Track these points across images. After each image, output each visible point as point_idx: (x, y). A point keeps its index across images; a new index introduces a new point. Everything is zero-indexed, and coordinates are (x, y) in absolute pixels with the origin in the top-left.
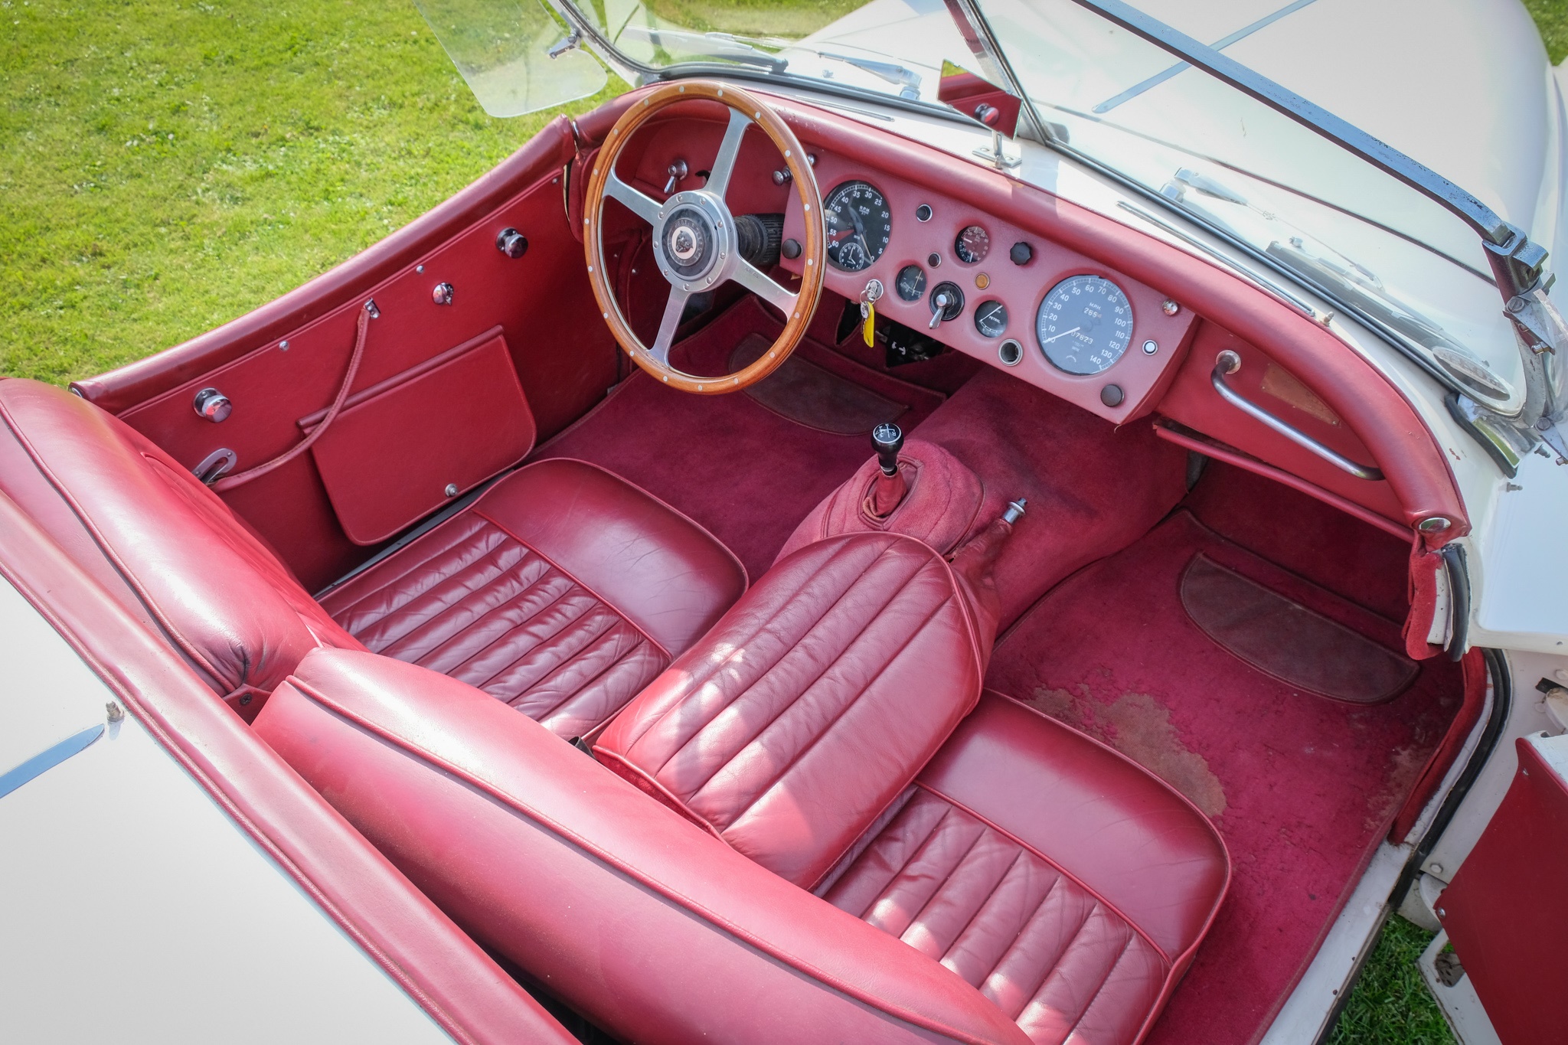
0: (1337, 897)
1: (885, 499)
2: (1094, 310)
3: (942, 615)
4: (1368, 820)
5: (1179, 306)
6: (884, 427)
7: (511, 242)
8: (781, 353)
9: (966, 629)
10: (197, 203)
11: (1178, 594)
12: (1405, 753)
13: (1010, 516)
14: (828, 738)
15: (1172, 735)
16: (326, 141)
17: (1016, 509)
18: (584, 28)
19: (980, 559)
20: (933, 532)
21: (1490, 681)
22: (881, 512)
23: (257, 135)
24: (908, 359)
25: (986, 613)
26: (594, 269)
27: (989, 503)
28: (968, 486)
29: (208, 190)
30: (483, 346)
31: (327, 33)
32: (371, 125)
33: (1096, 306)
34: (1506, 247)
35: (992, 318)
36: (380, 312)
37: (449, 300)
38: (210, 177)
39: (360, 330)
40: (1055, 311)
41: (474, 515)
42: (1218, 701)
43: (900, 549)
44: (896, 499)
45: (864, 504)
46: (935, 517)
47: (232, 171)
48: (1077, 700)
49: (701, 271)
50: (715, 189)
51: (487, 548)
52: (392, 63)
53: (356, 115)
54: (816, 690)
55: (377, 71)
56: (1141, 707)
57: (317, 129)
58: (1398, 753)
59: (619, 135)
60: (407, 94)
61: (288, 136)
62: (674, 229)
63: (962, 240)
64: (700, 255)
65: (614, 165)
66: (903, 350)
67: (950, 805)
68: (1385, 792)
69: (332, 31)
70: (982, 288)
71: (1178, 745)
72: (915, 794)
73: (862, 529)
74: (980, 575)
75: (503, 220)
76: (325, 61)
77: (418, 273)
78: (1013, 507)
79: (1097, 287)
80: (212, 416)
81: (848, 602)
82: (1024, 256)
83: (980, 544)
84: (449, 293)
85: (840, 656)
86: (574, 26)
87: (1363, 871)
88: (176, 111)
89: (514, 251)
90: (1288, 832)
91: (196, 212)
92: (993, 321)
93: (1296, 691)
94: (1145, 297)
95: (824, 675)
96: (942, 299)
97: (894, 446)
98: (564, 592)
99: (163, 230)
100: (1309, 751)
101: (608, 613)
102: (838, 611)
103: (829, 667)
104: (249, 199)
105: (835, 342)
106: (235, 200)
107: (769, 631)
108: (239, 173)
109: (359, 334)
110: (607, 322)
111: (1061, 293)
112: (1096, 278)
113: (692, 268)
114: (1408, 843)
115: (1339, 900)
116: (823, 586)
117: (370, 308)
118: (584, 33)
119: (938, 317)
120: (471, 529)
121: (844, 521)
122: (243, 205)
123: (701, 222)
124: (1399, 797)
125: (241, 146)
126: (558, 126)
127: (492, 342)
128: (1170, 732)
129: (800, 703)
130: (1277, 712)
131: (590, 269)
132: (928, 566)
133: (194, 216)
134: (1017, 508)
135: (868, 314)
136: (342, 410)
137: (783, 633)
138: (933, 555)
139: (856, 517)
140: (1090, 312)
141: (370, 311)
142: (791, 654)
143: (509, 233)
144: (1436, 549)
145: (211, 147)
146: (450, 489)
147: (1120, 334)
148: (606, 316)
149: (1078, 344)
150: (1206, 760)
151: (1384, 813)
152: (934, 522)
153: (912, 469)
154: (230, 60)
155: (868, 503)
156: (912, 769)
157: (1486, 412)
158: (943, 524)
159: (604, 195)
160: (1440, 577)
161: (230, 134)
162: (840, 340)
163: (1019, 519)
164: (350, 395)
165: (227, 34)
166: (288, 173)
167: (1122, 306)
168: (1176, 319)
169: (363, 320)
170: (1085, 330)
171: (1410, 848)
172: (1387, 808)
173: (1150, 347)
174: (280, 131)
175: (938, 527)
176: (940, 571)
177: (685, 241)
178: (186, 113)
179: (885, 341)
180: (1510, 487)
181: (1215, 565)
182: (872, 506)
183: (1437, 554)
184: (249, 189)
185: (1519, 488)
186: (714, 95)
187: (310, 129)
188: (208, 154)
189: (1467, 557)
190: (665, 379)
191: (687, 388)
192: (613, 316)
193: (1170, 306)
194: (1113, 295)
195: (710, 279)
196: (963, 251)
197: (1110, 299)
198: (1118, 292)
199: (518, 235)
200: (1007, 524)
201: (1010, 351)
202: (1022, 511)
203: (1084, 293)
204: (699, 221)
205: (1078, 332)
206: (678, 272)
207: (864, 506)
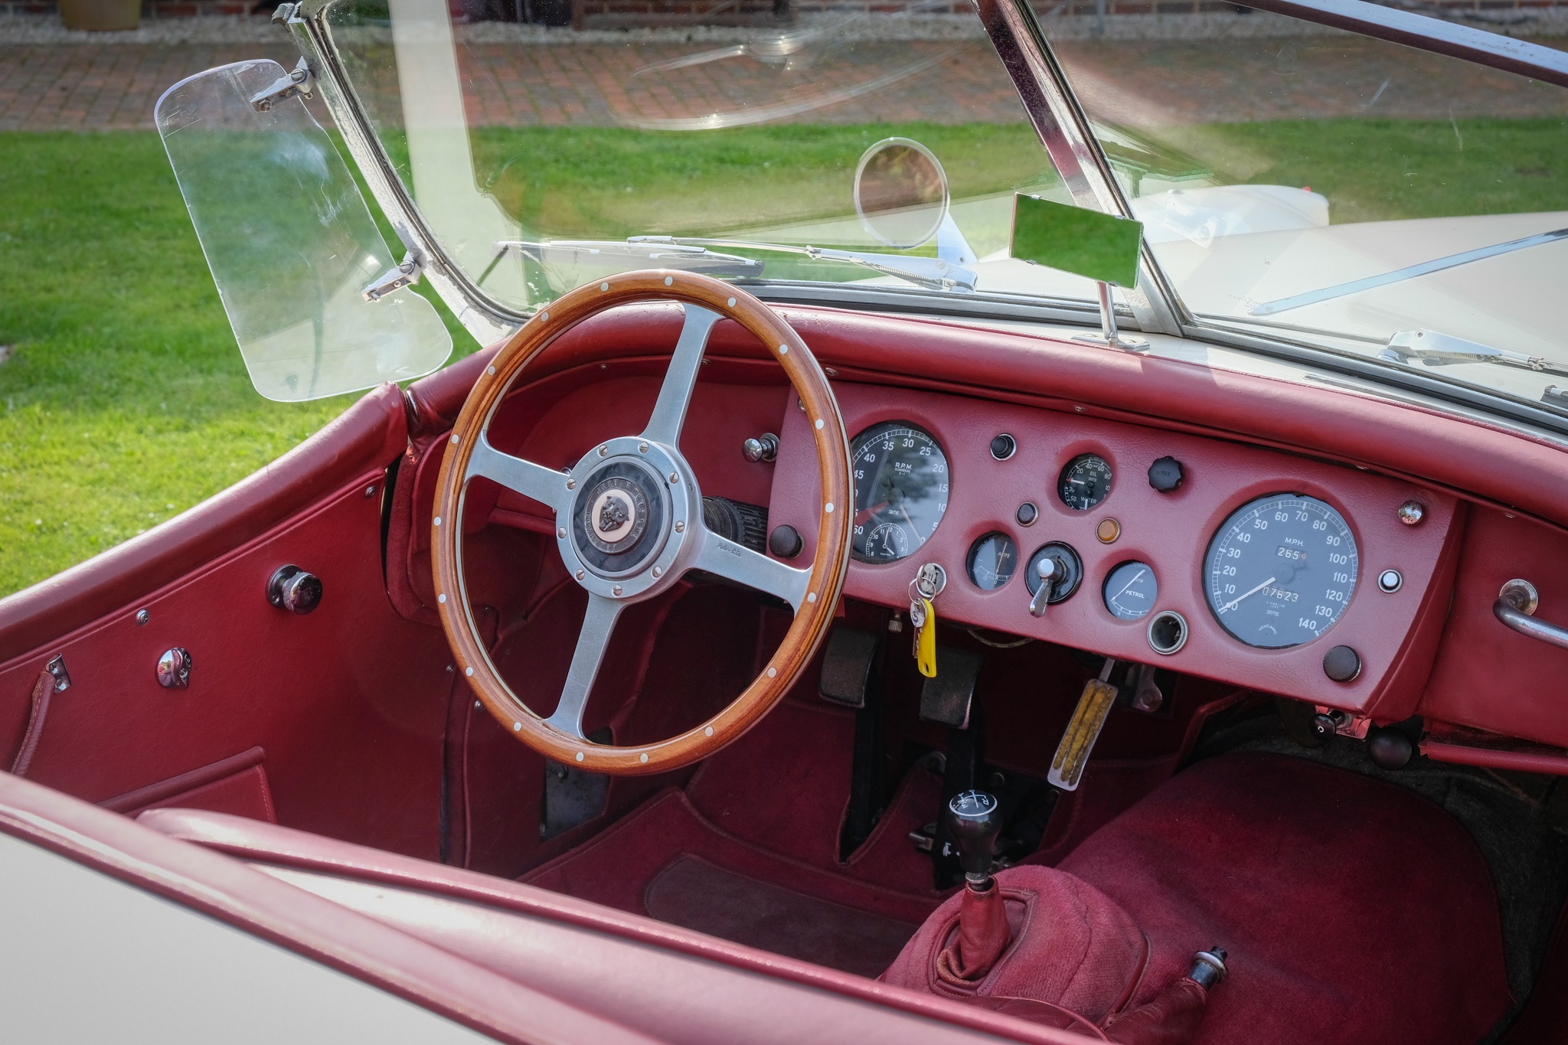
1: (977, 941)
2: (1294, 548)
5: (1424, 510)
6: (968, 794)
7: (292, 587)
13: (1201, 974)
17: (1208, 961)
18: (428, 248)
20: (1067, 995)
22: (970, 967)
26: (448, 599)
27: (1159, 957)
28: (1120, 925)
30: (228, 780)
33: (1295, 541)
35: (1130, 592)
36: (70, 682)
37: (183, 679)
39: (36, 707)
40: (1232, 562)
44: (995, 943)
45: (939, 962)
46: (1067, 968)
49: (643, 557)
50: (660, 437)
59: (497, 374)
62: (595, 497)
63: (1069, 484)
64: (641, 530)
65: (486, 426)
70: (1106, 542)
75: (282, 548)
77: (141, 623)
78: (1204, 959)
79: (1292, 512)
82: (1169, 481)
83: (1156, 1010)
84: (184, 665)
86: (412, 245)
89: (300, 604)
92: (1133, 597)
94: (1370, 510)
96: (1047, 568)
105: (836, 858)
109: (34, 714)
110: (472, 681)
111: (1238, 532)
112: (1291, 500)
113: (631, 553)
117: (56, 671)
118: (428, 256)
119: (1043, 593)
123: (642, 479)
126: (382, 397)
127: (244, 774)
131: (442, 599)
134: (1211, 962)
140: (1288, 554)
141: (57, 677)
143: (289, 573)
147: (1340, 577)
148: (469, 672)
149: (1275, 605)
152: (1066, 975)
153: (1018, 906)
155: (947, 959)
159: (468, 476)
162: (843, 858)
163: (1215, 980)
167: (1336, 533)
168: (1423, 530)
169: (42, 691)
170: (1285, 582)
173: (1390, 579)
177: (617, 509)
182: (953, 963)
186: (658, 287)
190: (580, 757)
192: (483, 671)
193: (1409, 511)
194: (1321, 519)
195: (658, 570)
196: (1074, 499)
197: (1316, 525)
198: (1329, 512)
199: (305, 575)
200: (1198, 986)
201: (1168, 631)
202: (1219, 962)
203: (1273, 524)
204: (638, 478)
205: (1271, 586)
206: (600, 567)
207: (939, 966)
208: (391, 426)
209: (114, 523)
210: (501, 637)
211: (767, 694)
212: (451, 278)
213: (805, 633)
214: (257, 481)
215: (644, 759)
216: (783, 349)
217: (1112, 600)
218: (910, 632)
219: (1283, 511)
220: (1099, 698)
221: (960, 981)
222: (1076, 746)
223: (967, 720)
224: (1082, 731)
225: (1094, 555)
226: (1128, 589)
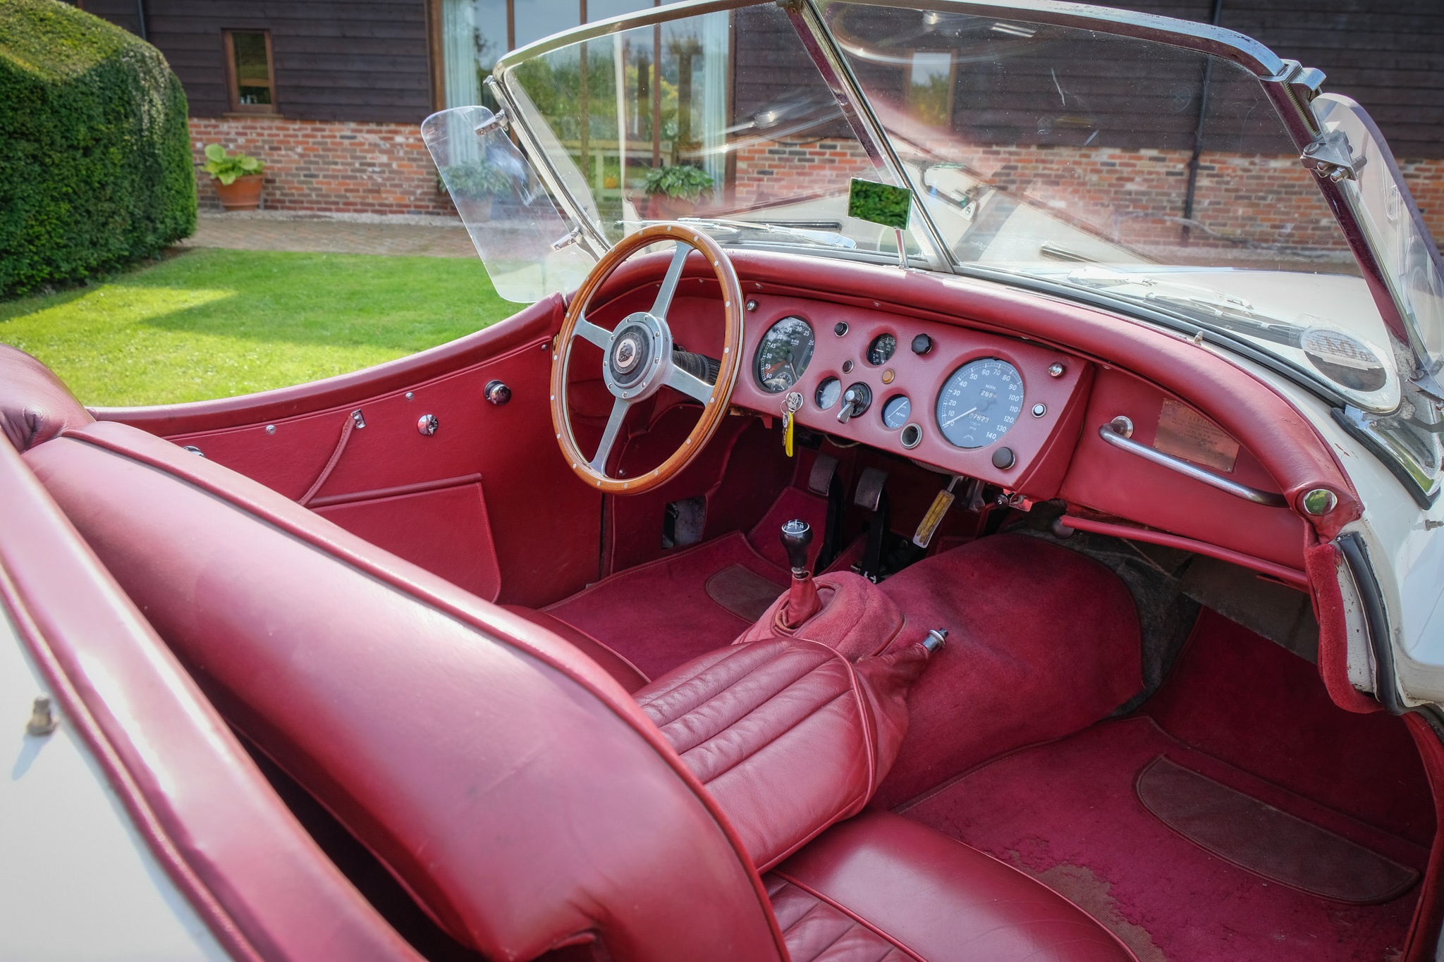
1: (796, 607)
2: (990, 391)
3: (832, 706)
5: (1064, 368)
6: (793, 522)
7: (494, 390)
8: (696, 438)
9: (860, 723)
11: (1134, 787)
13: (929, 643)
15: (1111, 906)
17: (935, 636)
18: (584, 223)
19: (888, 669)
20: (842, 643)
22: (791, 621)
25: (888, 720)
26: (555, 398)
27: (909, 628)
28: (886, 610)
30: (459, 487)
33: (991, 387)
34: (1282, 75)
36: (365, 423)
37: (431, 430)
39: (343, 434)
40: (954, 398)
42: (1169, 880)
43: (805, 649)
44: (807, 609)
45: (777, 617)
46: (846, 628)
49: (637, 376)
50: (657, 312)
62: (620, 344)
63: (875, 352)
64: (638, 361)
65: (584, 309)
67: (819, 900)
70: (887, 383)
71: (1117, 916)
73: (770, 636)
75: (493, 371)
77: (409, 399)
78: (933, 635)
79: (992, 370)
81: (740, 688)
82: (924, 349)
84: (431, 423)
85: (719, 732)
86: (577, 222)
89: (499, 400)
92: (900, 416)
93: (1265, 881)
94: (1033, 368)
95: (699, 746)
96: (851, 395)
97: (801, 538)
100: (1279, 937)
102: (726, 695)
103: (706, 741)
107: (653, 706)
109: (342, 437)
110: (559, 442)
111: (960, 381)
112: (992, 363)
113: (630, 375)
116: (719, 675)
117: (357, 417)
118: (584, 228)
119: (847, 411)
123: (642, 334)
126: (551, 298)
127: (469, 486)
128: (1109, 903)
130: (1241, 898)
131: (552, 398)
132: (831, 663)
134: (937, 636)
135: (788, 423)
137: (665, 707)
138: (836, 656)
139: (769, 631)
140: (987, 394)
141: (357, 421)
143: (496, 383)
144: (1330, 539)
147: (1012, 408)
148: (558, 436)
149: (975, 424)
150: (1149, 933)
152: (845, 632)
153: (828, 592)
155: (781, 616)
157: (1376, 418)
158: (852, 635)
159: (574, 334)
160: (1344, 580)
163: (938, 648)
167: (1014, 383)
168: (1062, 382)
169: (348, 426)
170: (983, 410)
173: (1039, 409)
175: (847, 639)
176: (840, 669)
177: (626, 350)
180: (1430, 525)
181: (1178, 766)
182: (784, 618)
183: (1333, 548)
186: (665, 232)
189: (1367, 548)
190: (602, 484)
191: (617, 489)
192: (566, 437)
193: (1054, 368)
194: (1008, 374)
195: (644, 384)
196: (877, 360)
197: (1005, 378)
198: (1013, 371)
199: (502, 385)
200: (924, 649)
201: (911, 434)
202: (942, 639)
203: (981, 377)
204: (640, 334)
205: (974, 412)
206: (618, 381)
207: (776, 619)
208: (555, 313)
211: (685, 453)
212: (598, 240)
213: (707, 420)
215: (626, 486)
216: (716, 264)
217: (888, 418)
219: (987, 369)
220: (945, 500)
221: (785, 629)
222: (929, 524)
223: (877, 506)
224: (934, 517)
225: (879, 391)
226: (898, 411)
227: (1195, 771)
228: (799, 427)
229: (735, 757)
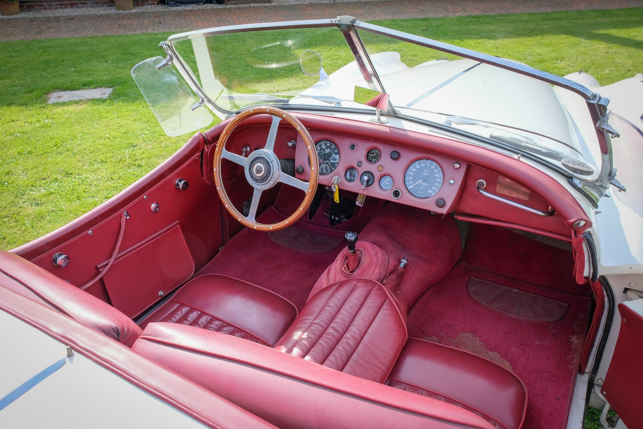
0: (567, 398)
1: (352, 264)
2: (426, 173)
3: (385, 306)
4: (569, 365)
5: (460, 165)
6: (350, 233)
7: (181, 184)
8: (305, 207)
9: (397, 310)
10: (21, 207)
11: (468, 293)
12: (574, 337)
13: (402, 265)
14: (350, 363)
15: (483, 346)
16: (75, 178)
18: (205, 98)
19: (394, 283)
21: (605, 294)
22: (351, 270)
23: (44, 179)
24: (339, 222)
25: (401, 304)
26: (220, 188)
27: (392, 262)
28: (384, 256)
29: (25, 202)
30: (171, 230)
31: (70, 139)
32: (94, 170)
33: (426, 171)
34: (595, 100)
36: (129, 216)
37: (157, 210)
38: (25, 197)
39: (122, 224)
40: (411, 176)
41: (173, 302)
42: (496, 330)
43: (363, 283)
44: (356, 264)
45: (343, 268)
46: (373, 269)
47: (35, 194)
48: (441, 339)
49: (267, 180)
50: (269, 149)
51: (182, 314)
52: (100, 147)
53: (87, 167)
54: (341, 343)
55: (94, 150)
56: (467, 338)
57: (71, 174)
58: (571, 338)
59: (226, 133)
60: (108, 157)
61: (59, 178)
62: (254, 165)
63: (369, 156)
64: (266, 173)
65: (224, 146)
66: (337, 218)
68: (572, 353)
69: (73, 138)
70: (380, 171)
72: (390, 382)
73: (344, 279)
74: (396, 289)
75: (178, 175)
76: (71, 149)
77: (145, 199)
78: (402, 261)
79: (426, 164)
80: (61, 265)
81: (346, 307)
82: (396, 157)
83: (393, 277)
84: (157, 207)
85: (348, 329)
86: (201, 97)
87: (574, 386)
88: (8, 173)
89: (183, 188)
90: (540, 375)
91: (20, 211)
92: (387, 184)
93: (525, 321)
94: (446, 164)
95: (343, 337)
96: (366, 178)
97: (354, 240)
98: (219, 326)
99: (6, 220)
100: (538, 343)
101: (241, 332)
102: (342, 311)
103: (344, 334)
104: (44, 203)
105: (308, 219)
106: (38, 205)
108: (38, 194)
109: (122, 226)
110: (227, 208)
111: (412, 168)
112: (425, 161)
113: (264, 179)
114: (586, 372)
115: (569, 399)
116: (335, 302)
117: (126, 214)
118: (205, 100)
119: (365, 185)
120: (173, 308)
121: (335, 277)
122: (41, 206)
123: (265, 161)
124: (578, 354)
125: (38, 183)
126: (198, 136)
127: (175, 227)
128: (481, 345)
129: (335, 350)
130: (520, 330)
131: (218, 188)
132: (376, 288)
133: (20, 212)
134: (404, 261)
135: (336, 190)
136: (115, 260)
137: (322, 323)
138: (376, 283)
139: (340, 275)
140: (425, 174)
141: (126, 216)
142: (327, 331)
143: (180, 181)
144: (581, 235)
145: (25, 186)
146: (161, 293)
147: (438, 180)
148: (226, 206)
149: (422, 187)
150: (499, 354)
151: (574, 362)
152: (373, 271)
153: (360, 252)
154: (30, 152)
155: (345, 268)
156: (388, 370)
157: (584, 183)
158: (377, 271)
159: (222, 158)
160: (584, 246)
161: (33, 180)
162: (310, 219)
163: (405, 266)
164: (118, 253)
165: (27, 144)
166: (60, 192)
167: (437, 169)
168: (459, 170)
169: (123, 220)
170: (424, 181)
171: (588, 374)
172: (575, 359)
173: (452, 182)
174: (55, 176)
176: (381, 289)
177: (260, 168)
178: (12, 174)
179: (329, 216)
180: (597, 213)
181: (479, 280)
182: (347, 269)
183: (582, 237)
184: (43, 200)
185: (600, 212)
186: (265, 111)
187: (68, 174)
188: (23, 188)
189: (593, 236)
190: (255, 227)
191: (265, 229)
192: (230, 206)
193: (456, 165)
194: (433, 166)
195: (271, 183)
196: (370, 159)
198: (435, 164)
199: (184, 181)
200: (402, 268)
201: (396, 194)
202: (406, 262)
203: (421, 167)
204: (264, 160)
205: (421, 182)
206: (257, 182)
207: (343, 269)
208: (201, 143)
209: (140, 130)
210: (231, 183)
211: (300, 214)
212: (212, 104)
213: (309, 199)
214: (169, 160)
215: (271, 228)
216: (299, 128)
217: (382, 185)
218: (332, 193)
219: (423, 163)
221: (349, 273)
226: (385, 182)
227: (485, 280)
228: (340, 190)
229: (359, 338)
